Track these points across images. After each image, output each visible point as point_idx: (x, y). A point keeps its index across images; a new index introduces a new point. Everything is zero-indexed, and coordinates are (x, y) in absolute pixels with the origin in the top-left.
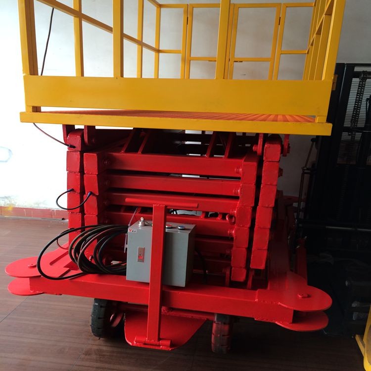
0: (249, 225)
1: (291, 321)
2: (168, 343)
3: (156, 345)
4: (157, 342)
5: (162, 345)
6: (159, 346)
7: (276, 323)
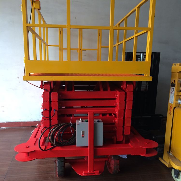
0: (123, 117)
1: (146, 153)
2: (98, 171)
3: (93, 174)
4: (93, 172)
5: (95, 173)
6: (94, 173)
7: (140, 155)
